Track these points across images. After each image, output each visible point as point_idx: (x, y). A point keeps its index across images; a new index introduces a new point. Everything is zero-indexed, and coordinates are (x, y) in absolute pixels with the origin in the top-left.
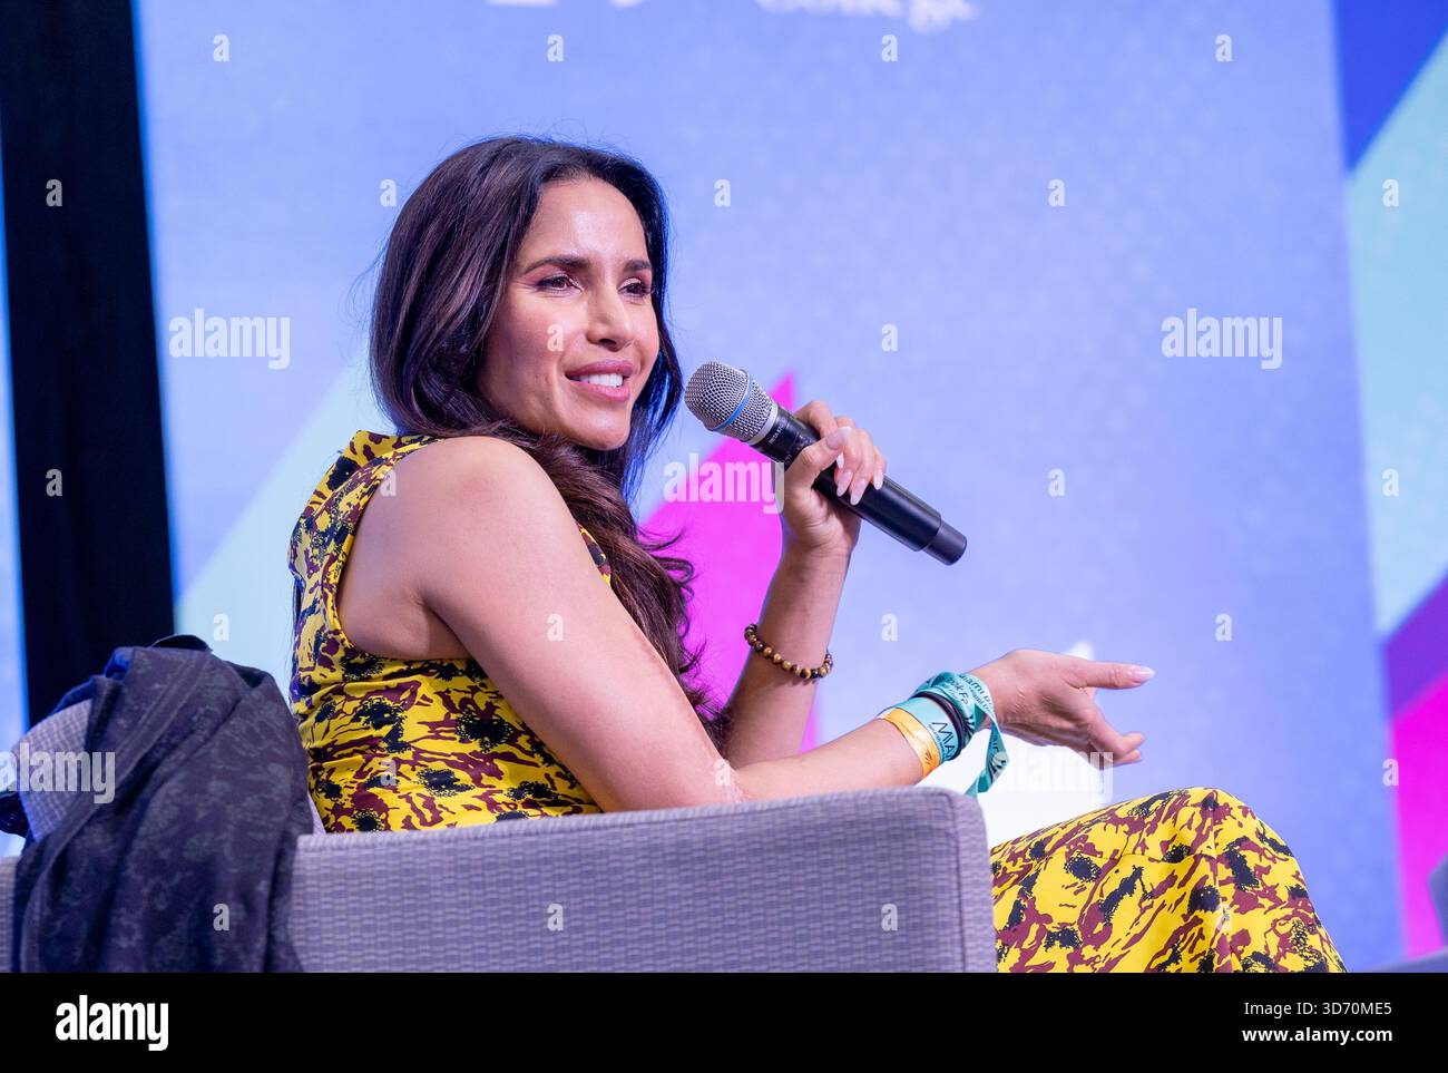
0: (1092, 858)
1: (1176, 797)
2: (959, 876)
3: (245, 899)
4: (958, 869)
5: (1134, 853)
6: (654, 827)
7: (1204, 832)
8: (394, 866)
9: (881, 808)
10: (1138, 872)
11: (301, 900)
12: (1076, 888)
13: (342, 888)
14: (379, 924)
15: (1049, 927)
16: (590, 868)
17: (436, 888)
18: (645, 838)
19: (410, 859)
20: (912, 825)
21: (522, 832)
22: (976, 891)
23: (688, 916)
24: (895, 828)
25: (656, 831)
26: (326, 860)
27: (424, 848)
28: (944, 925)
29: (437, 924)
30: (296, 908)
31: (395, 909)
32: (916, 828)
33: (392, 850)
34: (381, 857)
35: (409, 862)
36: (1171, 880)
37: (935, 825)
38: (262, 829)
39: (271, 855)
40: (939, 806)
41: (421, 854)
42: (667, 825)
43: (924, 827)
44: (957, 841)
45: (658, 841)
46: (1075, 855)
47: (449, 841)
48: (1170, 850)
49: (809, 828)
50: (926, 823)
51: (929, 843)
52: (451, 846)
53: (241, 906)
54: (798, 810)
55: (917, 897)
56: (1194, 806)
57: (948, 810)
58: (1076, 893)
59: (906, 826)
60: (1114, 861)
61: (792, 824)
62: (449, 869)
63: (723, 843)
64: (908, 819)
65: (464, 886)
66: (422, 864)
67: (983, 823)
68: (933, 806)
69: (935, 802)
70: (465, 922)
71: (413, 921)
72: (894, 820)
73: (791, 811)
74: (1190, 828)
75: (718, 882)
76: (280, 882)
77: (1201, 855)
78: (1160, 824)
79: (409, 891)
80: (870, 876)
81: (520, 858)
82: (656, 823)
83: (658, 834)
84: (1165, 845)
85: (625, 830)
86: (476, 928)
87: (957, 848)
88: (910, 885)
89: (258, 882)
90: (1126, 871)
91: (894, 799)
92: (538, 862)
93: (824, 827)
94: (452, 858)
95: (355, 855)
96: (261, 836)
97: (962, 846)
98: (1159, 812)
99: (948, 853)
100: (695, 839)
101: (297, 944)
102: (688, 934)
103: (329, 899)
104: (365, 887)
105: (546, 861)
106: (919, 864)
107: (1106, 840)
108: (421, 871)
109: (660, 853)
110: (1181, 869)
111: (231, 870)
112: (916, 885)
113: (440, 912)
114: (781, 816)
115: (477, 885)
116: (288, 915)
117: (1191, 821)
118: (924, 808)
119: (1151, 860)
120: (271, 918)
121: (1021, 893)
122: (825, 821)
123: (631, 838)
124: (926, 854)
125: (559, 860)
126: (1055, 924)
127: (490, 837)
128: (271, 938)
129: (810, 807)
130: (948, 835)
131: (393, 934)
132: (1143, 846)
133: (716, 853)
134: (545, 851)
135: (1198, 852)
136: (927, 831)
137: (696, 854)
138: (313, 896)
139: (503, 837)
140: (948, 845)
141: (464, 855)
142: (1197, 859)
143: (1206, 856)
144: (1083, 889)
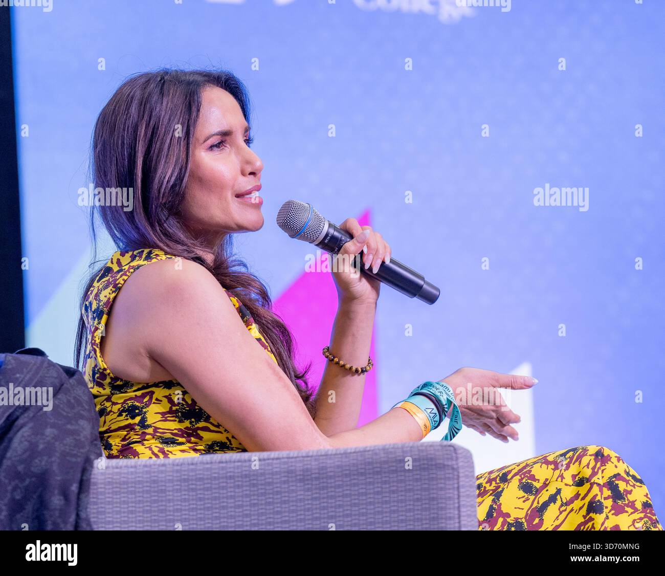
0: (533, 483)
1: (581, 450)
2: (459, 492)
3: (65, 495)
4: (458, 488)
5: (557, 480)
6: (290, 460)
7: (596, 470)
8: (147, 478)
9: (417, 453)
10: (559, 491)
11: (95, 496)
12: (524, 499)
13: (118, 490)
14: (138, 510)
15: (508, 520)
16: (255, 482)
17: (169, 491)
18: (286, 466)
19: (156, 474)
20: (433, 463)
21: (218, 461)
22: (468, 500)
23: (308, 510)
24: (424, 464)
25: (292, 462)
26: (109, 474)
27: (163, 468)
28: (450, 518)
29: (170, 511)
30: (92, 500)
31: (147, 502)
32: (436, 465)
33: (146, 469)
34: (139, 473)
35: (155, 476)
36: (577, 496)
37: (446, 463)
38: (75, 456)
39: (80, 469)
40: (448, 452)
41: (162, 472)
42: (298, 459)
43: (440, 464)
44: (458, 472)
45: (293, 468)
46: (524, 481)
47: (177, 465)
48: (577, 479)
49: (377, 463)
50: (441, 461)
51: (442, 473)
52: (179, 468)
53: (62, 498)
54: (370, 453)
55: (435, 502)
56: (590, 455)
57: (454, 455)
58: (524, 501)
59: (430, 463)
60: (545, 485)
61: (367, 460)
62: (177, 481)
63: (329, 470)
64: (431, 459)
65: (185, 490)
66: (162, 477)
67: (473, 463)
68: (445, 452)
69: (447, 450)
70: (185, 510)
71: (156, 509)
72: (424, 460)
73: (367, 453)
74: (588, 468)
75: (325, 491)
76: (84, 485)
77: (594, 483)
78: (571, 465)
79: (155, 492)
80: (410, 490)
81: (216, 475)
82: (292, 458)
83: (293, 464)
84: (574, 477)
85: (275, 461)
86: (191, 513)
87: (458, 476)
88: (432, 496)
89: (71, 485)
90: (552, 490)
91: (424, 448)
92: (226, 477)
93: (386, 462)
94: (178, 474)
95: (126, 471)
96: (74, 460)
97: (461, 475)
98: (571, 458)
99: (453, 479)
100: (313, 467)
101: (92, 520)
102: (309, 520)
103: (110, 495)
104: (130, 489)
105: (231, 477)
106: (437, 484)
107: (541, 473)
108: (162, 481)
109: (294, 475)
110: (583, 490)
111: (57, 478)
112: (435, 496)
113: (171, 504)
114: (361, 456)
115: (193, 490)
116: (88, 503)
117: (588, 464)
118: (441, 453)
119: (566, 485)
120: (78, 505)
121: (494, 501)
122: (385, 459)
123: (278, 466)
124: (441, 479)
125: (238, 477)
126: (512, 518)
127: (200, 463)
128: (78, 515)
129: (378, 451)
130: (453, 469)
131: (145, 515)
132: (562, 477)
133: (325, 476)
134: (230, 472)
135: (592, 481)
136: (441, 466)
137: (313, 476)
138: (102, 493)
139: (207, 463)
140: (452, 474)
141: (186, 473)
142: (592, 485)
143: (597, 483)
144: (528, 499)
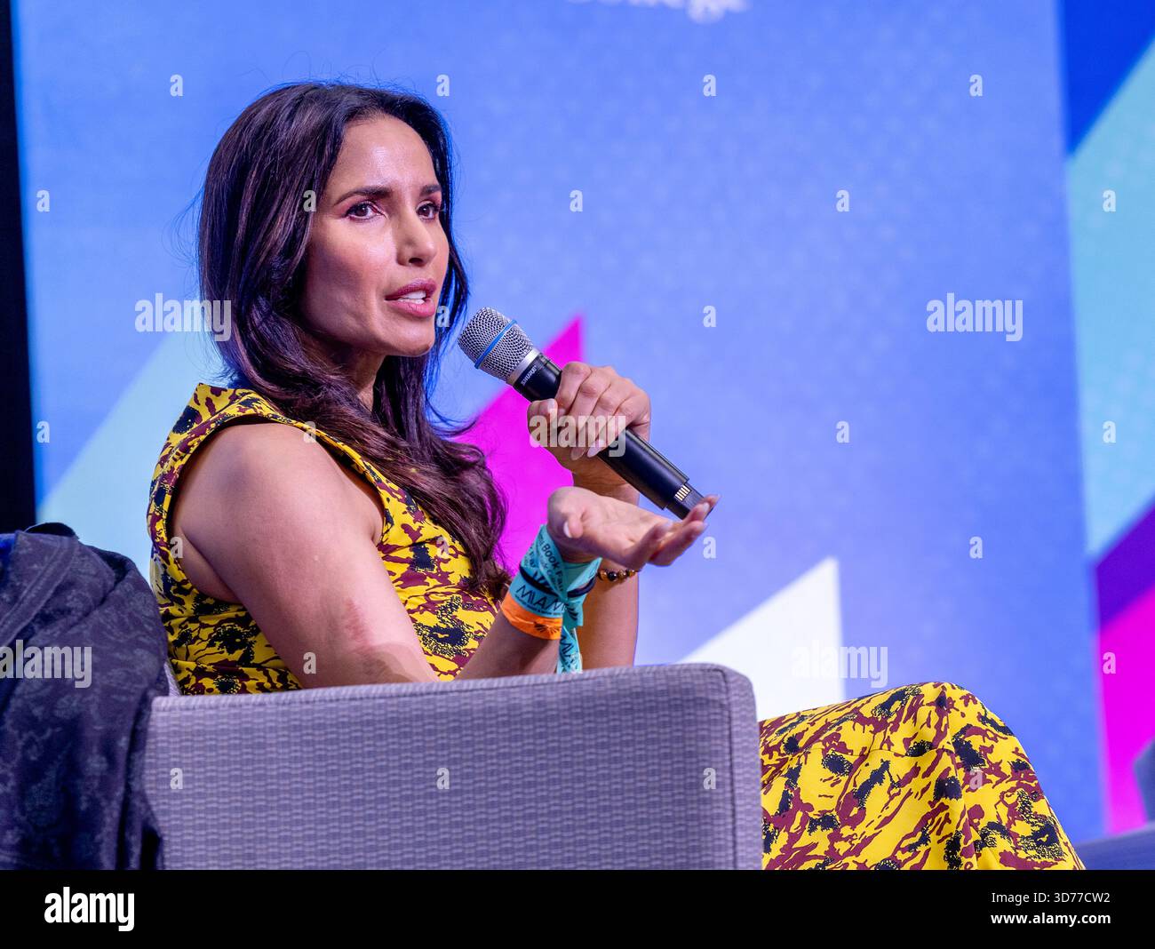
0: (844, 756)
1: (911, 697)
2: (731, 742)
3: (108, 752)
4: (730, 736)
5: (881, 749)
6: (463, 694)
7: (942, 729)
8: (235, 725)
9: (664, 681)
10: (886, 765)
11: (152, 754)
12: (832, 781)
13: (189, 744)
14: (221, 775)
15: (811, 814)
16: (407, 729)
17: (271, 745)
18: (457, 704)
19: (249, 719)
20: (691, 697)
21: (347, 697)
22: (746, 756)
23: (492, 773)
24: (676, 699)
25: (466, 698)
26: (174, 719)
27: (261, 709)
29: (272, 777)
30: (148, 761)
31: (235, 762)
32: (694, 700)
33: (233, 711)
34: (223, 717)
35: (248, 722)
36: (915, 771)
37: (711, 697)
38: (127, 693)
39: (132, 714)
40: (714, 680)
41: (259, 714)
42: (475, 693)
43: (701, 698)
44: (730, 712)
45: (468, 707)
46: (830, 752)
47: (284, 704)
48: (912, 745)
49: (600, 698)
50: (703, 695)
51: (705, 713)
52: (285, 708)
53: (104, 759)
54: (591, 682)
55: (694, 760)
56: (929, 704)
57: (723, 684)
58: (832, 785)
59: (685, 697)
60: (863, 757)
61: (585, 694)
62: (284, 729)
63: (525, 710)
64: (687, 691)
65: (296, 744)
66: (259, 724)
67: (753, 697)
68: (708, 680)
69: (711, 677)
70: (296, 775)
71: (250, 774)
72: (675, 692)
73: (585, 683)
74: (929, 726)
75: (519, 744)
76: (138, 738)
77: (943, 750)
78: (901, 723)
79: (247, 747)
80: (653, 741)
81: (346, 720)
82: (466, 691)
83: (468, 701)
84: (907, 741)
85: (439, 697)
86: (306, 781)
87: (730, 717)
88: (688, 749)
89: (120, 739)
90: (874, 763)
91: (675, 674)
92: (362, 723)
93: (613, 697)
94: (286, 719)
95: (201, 715)
96: (124, 699)
97: (734, 716)
98: (900, 713)
99: (722, 722)
100: (501, 705)
101: (148, 792)
102: (493, 789)
103: (177, 753)
104: (208, 743)
105: (368, 723)
106: (697, 731)
107: (856, 738)
108: (259, 730)
109: (469, 718)
110: (925, 761)
111: (96, 727)
112: (693, 749)
113: (275, 766)
114: (576, 686)
115: (308, 743)
116: (142, 769)
117: (929, 720)
118: (701, 682)
119: (896, 755)
120: (129, 770)
121: (787, 784)
122: (615, 692)
123: (444, 704)
124: (702, 722)
125: (380, 722)
126: (816, 812)
127: (320, 701)
128: (128, 788)
129: (602, 680)
130: (722, 706)
131: (233, 784)
132: (888, 742)
133: (518, 719)
134: (367, 714)
135: (940, 747)
136: (704, 702)
137: (500, 719)
138: (163, 750)
139: (331, 701)
140: (721, 714)
141: (297, 716)
142: (940, 753)
144: (838, 782)
